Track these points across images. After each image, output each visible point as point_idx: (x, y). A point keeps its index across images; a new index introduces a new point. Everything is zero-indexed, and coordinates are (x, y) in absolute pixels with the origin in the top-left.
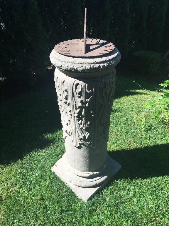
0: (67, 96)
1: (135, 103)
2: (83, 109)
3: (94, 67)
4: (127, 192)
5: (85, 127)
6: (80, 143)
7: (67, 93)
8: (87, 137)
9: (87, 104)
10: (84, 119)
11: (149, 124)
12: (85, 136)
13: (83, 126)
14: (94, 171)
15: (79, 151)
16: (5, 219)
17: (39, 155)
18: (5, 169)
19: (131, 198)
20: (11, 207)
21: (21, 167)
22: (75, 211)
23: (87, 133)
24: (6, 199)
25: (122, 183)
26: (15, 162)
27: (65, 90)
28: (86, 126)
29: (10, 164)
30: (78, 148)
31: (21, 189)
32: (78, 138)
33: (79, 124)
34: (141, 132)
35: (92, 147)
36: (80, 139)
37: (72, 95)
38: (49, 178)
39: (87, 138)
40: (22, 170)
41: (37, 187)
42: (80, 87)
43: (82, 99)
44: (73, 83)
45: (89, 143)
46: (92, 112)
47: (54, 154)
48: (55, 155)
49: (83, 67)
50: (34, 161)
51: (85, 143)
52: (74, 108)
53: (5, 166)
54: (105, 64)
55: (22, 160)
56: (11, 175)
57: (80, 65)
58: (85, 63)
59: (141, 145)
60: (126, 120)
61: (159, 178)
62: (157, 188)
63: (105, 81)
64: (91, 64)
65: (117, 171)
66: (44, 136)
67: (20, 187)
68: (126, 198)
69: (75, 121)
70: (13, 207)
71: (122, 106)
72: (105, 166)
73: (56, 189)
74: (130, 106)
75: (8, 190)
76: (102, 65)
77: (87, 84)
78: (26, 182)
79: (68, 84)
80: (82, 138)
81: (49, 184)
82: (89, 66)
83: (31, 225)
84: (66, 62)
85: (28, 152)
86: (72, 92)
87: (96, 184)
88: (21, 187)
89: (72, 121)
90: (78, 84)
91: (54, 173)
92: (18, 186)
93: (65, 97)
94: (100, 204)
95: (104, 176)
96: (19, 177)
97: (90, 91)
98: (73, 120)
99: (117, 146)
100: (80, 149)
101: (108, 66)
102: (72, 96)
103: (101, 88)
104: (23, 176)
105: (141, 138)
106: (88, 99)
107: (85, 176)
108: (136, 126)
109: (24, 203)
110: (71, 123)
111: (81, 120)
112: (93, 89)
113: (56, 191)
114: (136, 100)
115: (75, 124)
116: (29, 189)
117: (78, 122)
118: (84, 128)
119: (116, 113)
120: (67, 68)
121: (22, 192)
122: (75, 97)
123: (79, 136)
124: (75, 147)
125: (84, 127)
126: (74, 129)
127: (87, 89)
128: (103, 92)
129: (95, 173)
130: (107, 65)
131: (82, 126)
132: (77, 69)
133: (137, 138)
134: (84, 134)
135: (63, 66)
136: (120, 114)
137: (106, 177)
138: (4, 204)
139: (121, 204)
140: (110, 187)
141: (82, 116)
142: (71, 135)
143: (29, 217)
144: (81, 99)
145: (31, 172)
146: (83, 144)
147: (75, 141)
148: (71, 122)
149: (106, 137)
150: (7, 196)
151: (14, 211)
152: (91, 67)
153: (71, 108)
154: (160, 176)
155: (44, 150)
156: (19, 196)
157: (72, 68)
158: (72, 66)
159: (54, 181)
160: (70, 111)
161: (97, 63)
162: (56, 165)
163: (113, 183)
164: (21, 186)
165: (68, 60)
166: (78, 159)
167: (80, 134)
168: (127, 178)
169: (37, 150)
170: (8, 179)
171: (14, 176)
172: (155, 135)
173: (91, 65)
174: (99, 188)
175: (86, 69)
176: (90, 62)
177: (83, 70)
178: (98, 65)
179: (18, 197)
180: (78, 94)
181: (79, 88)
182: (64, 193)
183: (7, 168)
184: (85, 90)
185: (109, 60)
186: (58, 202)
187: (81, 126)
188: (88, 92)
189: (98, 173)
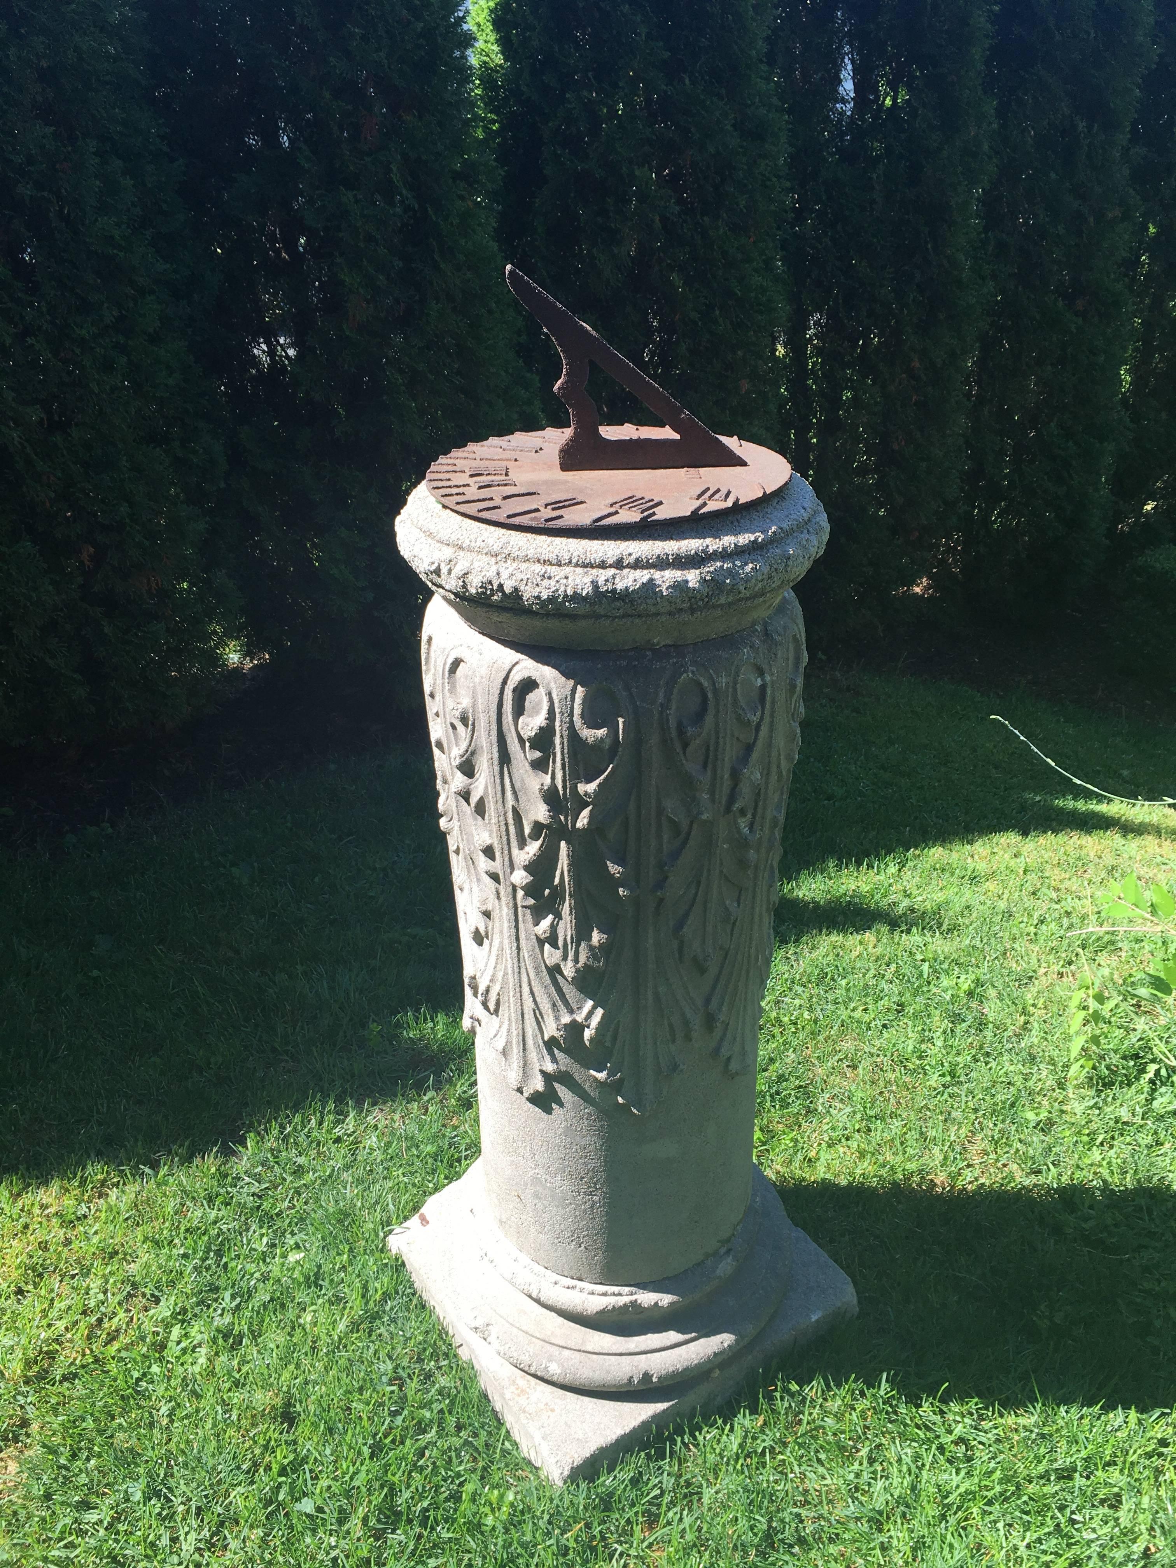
0: (473, 753)
1: (1067, 884)
2: (563, 844)
3: (620, 586)
4: (858, 1475)
5: (576, 961)
6: (550, 1067)
7: (469, 735)
8: (588, 1034)
9: (586, 813)
10: (566, 909)
11: (1134, 1038)
12: (574, 1021)
13: (565, 958)
14: (643, 1286)
15: (542, 1126)
16: (38, 1491)
17: (338, 1140)
18: (113, 1193)
19: (878, 1522)
20: (90, 1423)
21: (210, 1200)
22: (475, 1527)
23: (590, 1003)
24: (75, 1376)
25: (834, 1405)
26: (187, 1159)
27: (458, 714)
28: (582, 959)
29: (155, 1166)
30: (536, 1099)
31: (176, 1332)
32: (535, 1037)
33: (541, 942)
34: (1061, 1085)
35: (625, 1108)
36: (544, 1042)
37: (495, 750)
38: (365, 1287)
39: (591, 1040)
40: (213, 1214)
41: (275, 1338)
42: (539, 703)
43: (553, 778)
44: (503, 675)
45: (602, 1076)
46: (614, 869)
47: (430, 1149)
48: (435, 1157)
49: (553, 582)
50: (299, 1172)
51: (578, 1073)
52: (507, 831)
53: (122, 1173)
54: (692, 577)
55: (228, 1153)
56: (139, 1233)
57: (538, 568)
58: (567, 557)
59: (1038, 1172)
60: (970, 994)
61: (1117, 1417)
62: (1079, 1481)
63: (700, 684)
64: (603, 565)
65: (814, 1318)
66: (398, 1025)
67: (174, 1315)
68: (840, 1512)
69: (517, 921)
70: (101, 1432)
71: (968, 895)
72: (726, 1267)
73: (390, 1366)
74: (1029, 902)
75: (100, 1321)
76: (666, 578)
77: (580, 689)
78: (217, 1289)
79: (477, 680)
80: (557, 1034)
81: (355, 1326)
82: (588, 580)
83: (175, 1559)
84: (461, 548)
85: (277, 1109)
86: (494, 727)
87: (647, 1376)
88: (181, 1316)
89: (501, 917)
90: (528, 685)
91: (399, 1266)
92: (163, 1310)
93: (458, 762)
94: (652, 1521)
95: (707, 1335)
96: (185, 1256)
97: (602, 732)
98: (505, 910)
99: (862, 1154)
100: (548, 1111)
101: (713, 585)
102: (496, 755)
103: (673, 724)
104: (208, 1250)
105: (1046, 1126)
106: (589, 781)
107: (579, 1309)
108: (1034, 1038)
109: (172, 1421)
110: (496, 930)
111: (550, 917)
112: (621, 720)
113: (385, 1379)
114: (1080, 866)
115: (518, 939)
116: (226, 1337)
117: (537, 924)
118: (569, 970)
119: (915, 938)
120: (464, 586)
121: (177, 1350)
122: (513, 761)
123: (538, 1023)
124: (520, 1090)
125: (570, 964)
126: (510, 971)
127: (582, 716)
128: (685, 745)
129: (647, 1298)
130: (703, 581)
131: (559, 953)
132: (516, 590)
133: (1022, 1125)
134: (571, 1012)
135: (444, 570)
136: (939, 945)
137: (723, 1340)
138: (54, 1401)
139: (796, 1549)
140: (744, 1421)
141: (554, 889)
142: (496, 1012)
143: (181, 1508)
144: (547, 780)
145: (265, 1240)
146: (564, 1078)
147: (515, 1051)
148: (497, 920)
149: (725, 1052)
150: (84, 1355)
151: (99, 1456)
152: (601, 582)
153: (495, 828)
154: (1126, 1407)
155: (377, 1116)
156: (155, 1369)
157: (490, 583)
158: (491, 574)
159: (386, 1318)
160: (489, 852)
161: (638, 564)
162: (424, 1221)
163: (770, 1398)
164: (184, 1311)
165: (472, 537)
166: (536, 1180)
167: (545, 1006)
168: (872, 1382)
169: (331, 1106)
170: (120, 1256)
171: (157, 1244)
172: (1160, 1118)
173: (603, 575)
174: (661, 1407)
175: (570, 592)
176: (596, 557)
177: (552, 599)
178: (643, 576)
179: (144, 1375)
180: (527, 744)
181: (536, 711)
182: (431, 1402)
183: (132, 1189)
184: (572, 722)
185: (724, 555)
186: (377, 1450)
187: (552, 956)
188: (591, 740)
189: (666, 1299)
